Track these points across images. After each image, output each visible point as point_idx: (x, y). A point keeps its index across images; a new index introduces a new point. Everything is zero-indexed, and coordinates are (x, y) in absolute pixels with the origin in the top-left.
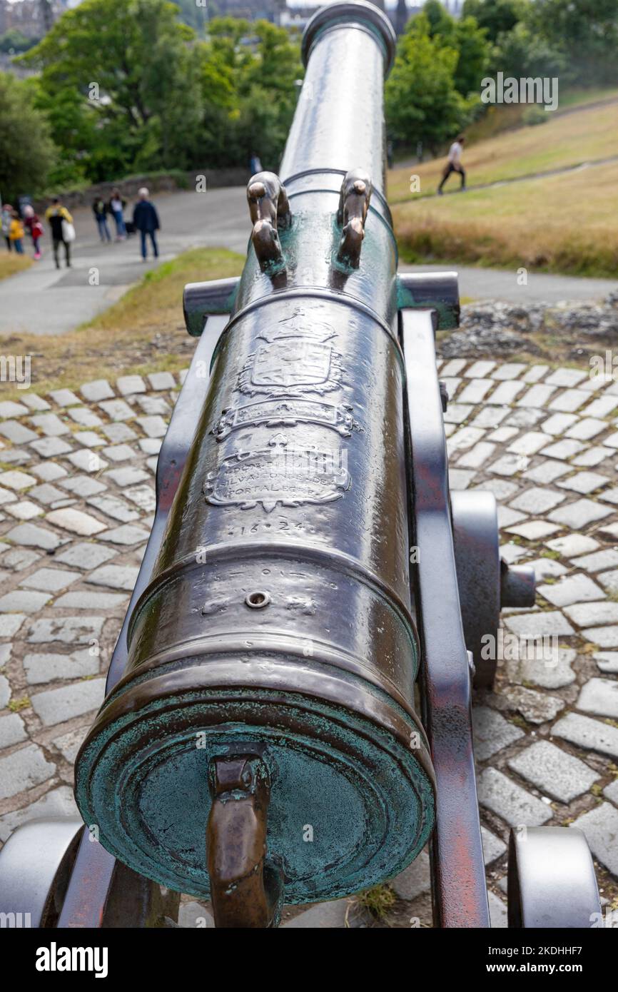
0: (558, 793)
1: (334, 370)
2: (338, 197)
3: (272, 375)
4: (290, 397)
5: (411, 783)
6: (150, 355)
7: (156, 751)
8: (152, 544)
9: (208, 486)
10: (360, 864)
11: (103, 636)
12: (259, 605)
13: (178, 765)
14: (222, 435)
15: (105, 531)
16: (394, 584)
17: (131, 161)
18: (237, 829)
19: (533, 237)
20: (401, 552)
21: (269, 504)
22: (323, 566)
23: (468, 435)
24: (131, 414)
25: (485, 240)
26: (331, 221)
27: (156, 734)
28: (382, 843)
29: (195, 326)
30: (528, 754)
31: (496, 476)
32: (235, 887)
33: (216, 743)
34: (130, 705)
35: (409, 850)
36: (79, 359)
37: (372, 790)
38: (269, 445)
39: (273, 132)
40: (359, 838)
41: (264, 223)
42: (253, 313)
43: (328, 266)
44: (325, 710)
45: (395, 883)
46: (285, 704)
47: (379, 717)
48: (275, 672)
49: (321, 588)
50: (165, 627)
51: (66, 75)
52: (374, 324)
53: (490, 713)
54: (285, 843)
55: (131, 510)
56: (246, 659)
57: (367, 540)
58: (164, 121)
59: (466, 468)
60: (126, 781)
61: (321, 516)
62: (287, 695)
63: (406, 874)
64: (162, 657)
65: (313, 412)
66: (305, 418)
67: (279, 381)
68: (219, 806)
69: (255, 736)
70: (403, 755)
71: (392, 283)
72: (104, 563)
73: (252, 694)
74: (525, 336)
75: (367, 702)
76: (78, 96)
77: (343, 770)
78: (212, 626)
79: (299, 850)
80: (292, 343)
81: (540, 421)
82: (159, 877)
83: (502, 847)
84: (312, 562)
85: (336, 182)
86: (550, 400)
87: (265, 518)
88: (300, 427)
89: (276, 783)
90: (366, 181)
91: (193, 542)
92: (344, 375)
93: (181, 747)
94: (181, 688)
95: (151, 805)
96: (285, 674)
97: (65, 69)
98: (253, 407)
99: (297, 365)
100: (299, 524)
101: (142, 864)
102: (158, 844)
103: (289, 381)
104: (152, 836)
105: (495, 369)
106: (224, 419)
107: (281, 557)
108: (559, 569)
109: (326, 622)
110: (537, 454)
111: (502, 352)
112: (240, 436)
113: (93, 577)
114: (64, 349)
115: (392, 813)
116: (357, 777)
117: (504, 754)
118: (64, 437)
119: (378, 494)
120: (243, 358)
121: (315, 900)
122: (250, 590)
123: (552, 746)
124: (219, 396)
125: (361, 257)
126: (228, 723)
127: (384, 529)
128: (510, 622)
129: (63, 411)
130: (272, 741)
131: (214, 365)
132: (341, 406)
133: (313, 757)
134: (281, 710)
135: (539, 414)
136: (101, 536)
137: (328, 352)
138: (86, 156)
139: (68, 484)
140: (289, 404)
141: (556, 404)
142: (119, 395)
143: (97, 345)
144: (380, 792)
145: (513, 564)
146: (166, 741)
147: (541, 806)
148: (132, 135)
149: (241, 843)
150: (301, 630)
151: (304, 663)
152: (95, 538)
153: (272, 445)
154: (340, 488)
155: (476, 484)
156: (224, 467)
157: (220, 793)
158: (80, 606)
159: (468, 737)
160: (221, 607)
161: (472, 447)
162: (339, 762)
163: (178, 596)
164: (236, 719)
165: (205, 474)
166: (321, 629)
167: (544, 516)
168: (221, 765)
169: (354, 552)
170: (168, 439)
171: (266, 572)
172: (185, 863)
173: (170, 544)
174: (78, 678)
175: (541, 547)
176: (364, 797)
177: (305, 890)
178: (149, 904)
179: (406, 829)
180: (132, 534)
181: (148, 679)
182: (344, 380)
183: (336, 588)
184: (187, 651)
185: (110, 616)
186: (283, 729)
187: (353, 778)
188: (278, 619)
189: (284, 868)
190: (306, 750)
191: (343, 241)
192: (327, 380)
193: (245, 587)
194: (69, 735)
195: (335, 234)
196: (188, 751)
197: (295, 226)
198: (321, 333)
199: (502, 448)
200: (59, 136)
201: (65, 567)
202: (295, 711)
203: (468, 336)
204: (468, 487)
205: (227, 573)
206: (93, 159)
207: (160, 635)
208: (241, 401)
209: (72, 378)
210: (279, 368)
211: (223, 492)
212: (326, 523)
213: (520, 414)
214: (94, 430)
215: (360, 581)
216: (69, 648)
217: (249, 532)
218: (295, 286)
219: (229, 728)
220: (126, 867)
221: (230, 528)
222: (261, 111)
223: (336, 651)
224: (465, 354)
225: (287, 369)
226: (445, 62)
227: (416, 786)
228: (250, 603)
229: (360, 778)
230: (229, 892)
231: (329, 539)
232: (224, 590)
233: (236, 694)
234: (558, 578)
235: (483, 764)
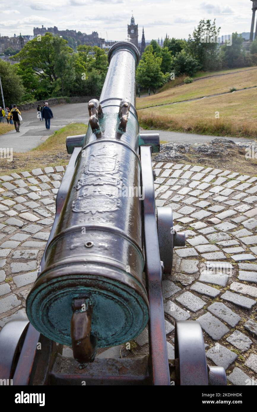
0: (192, 309)
1: (116, 167)
2: (118, 108)
3: (95, 168)
4: (102, 175)
5: (141, 306)
6: (56, 160)
7: (54, 296)
8: (54, 225)
9: (73, 206)
10: (123, 334)
11: (38, 256)
12: (90, 246)
13: (62, 301)
14: (78, 188)
15: (39, 220)
16: (136, 239)
17: (50, 93)
18: (81, 322)
19: (187, 121)
20: (138, 228)
21: (94, 212)
22: (112, 233)
23: (164, 188)
24: (49, 180)
25: (171, 122)
26: (117, 116)
27: (54, 290)
28: (131, 326)
29: (70, 151)
30: (182, 296)
31: (173, 202)
32: (80, 342)
33: (74, 293)
34: (45, 280)
35: (140, 329)
36: (31, 161)
37: (127, 309)
38: (94, 192)
39: (99, 84)
40: (123, 325)
41: (94, 116)
42: (89, 147)
43: (115, 131)
44: (112, 282)
45: (137, 341)
46: (97, 280)
47: (130, 284)
48: (95, 269)
49: (111, 240)
50: (58, 254)
51: (28, 63)
52: (131, 151)
53: (170, 282)
54: (98, 327)
55: (48, 213)
56: (85, 265)
57: (127, 224)
58: (62, 80)
59: (163, 199)
60: (43, 306)
61: (111, 216)
62: (99, 277)
63: (141, 337)
64: (56, 264)
65: (109, 181)
66: (107, 183)
67: (98, 170)
68: (75, 314)
69: (88, 291)
70: (138, 297)
71: (137, 137)
72: (39, 231)
73: (87, 277)
74: (183, 155)
75: (126, 279)
76: (33, 70)
77: (117, 302)
78: (73, 253)
79: (103, 329)
80: (102, 157)
81: (188, 183)
82: (55, 339)
83: (173, 327)
84: (108, 232)
85: (118, 103)
86: (191, 176)
87: (92, 217)
88: (105, 186)
89: (95, 307)
90: (128, 103)
91: (68, 224)
92: (120, 168)
93: (62, 295)
94: (63, 274)
95: (52, 315)
96: (98, 269)
97: (28, 61)
98: (89, 179)
99: (104, 165)
100: (104, 218)
101: (49, 335)
102: (54, 328)
103: (101, 170)
104: (53, 325)
105: (173, 166)
106: (79, 183)
107: (98, 230)
108: (194, 233)
109: (113, 252)
110: (187, 194)
111: (176, 160)
112: (84, 189)
113: (35, 236)
114: (26, 157)
115: (134, 316)
116: (122, 304)
117: (174, 296)
118: (25, 188)
119: (131, 209)
120: (86, 162)
121: (109, 346)
122: (86, 241)
123: (190, 293)
124: (78, 175)
125: (126, 128)
126: (78, 286)
127: (133, 220)
128: (177, 251)
129: (25, 179)
130: (93, 292)
131: (76, 164)
132: (119, 178)
133: (107, 298)
134: (96, 282)
135: (188, 181)
136: (38, 222)
137: (114, 160)
138: (35, 91)
139: (27, 204)
140: (101, 178)
141: (194, 178)
142: (45, 174)
143: (38, 156)
144: (130, 309)
145: (178, 232)
146: (57, 293)
147: (187, 313)
148: (51, 84)
149: (82, 327)
150: (103, 255)
151: (105, 266)
152: (36, 222)
153: (95, 192)
154: (118, 207)
155: (166, 205)
156: (79, 199)
157: (76, 310)
158: (30, 246)
159: (161, 290)
160: (77, 247)
161: (165, 192)
162: (116, 299)
163: (62, 243)
164: (81, 285)
165: (72, 201)
166: (110, 254)
167: (189, 215)
168: (76, 301)
169: (122, 228)
170: (60, 189)
171: (92, 235)
172: (64, 334)
173: (60, 225)
174: (29, 271)
175: (188, 226)
176: (125, 311)
177: (105, 343)
178: (52, 349)
179: (139, 322)
180: (48, 221)
181: (51, 271)
182: (120, 170)
183: (116, 240)
184: (65, 262)
185: (41, 249)
186: (97, 288)
187: (121, 305)
188: (96, 251)
189: (98, 335)
190: (105, 295)
191: (120, 123)
192: (114, 170)
193: (85, 240)
194: (26, 290)
195: (118, 120)
196: (65, 296)
197: (104, 117)
198: (112, 154)
199: (175, 192)
200: (26, 84)
201: (25, 233)
202: (101, 282)
203: (165, 154)
204: (163, 206)
205: (79, 235)
206: (37, 92)
207: (56, 257)
208: (85, 177)
209: (29, 167)
210: (97, 166)
211: (78, 208)
212: (113, 218)
213: (182, 181)
214: (36, 185)
215: (124, 238)
216: (26, 261)
217: (87, 221)
218: (104, 138)
219: (79, 288)
220: (44, 336)
221: (80, 220)
222: (95, 77)
223: (115, 262)
224: (163, 160)
225: (100, 166)
226: (158, 62)
227: (142, 307)
228: (87, 246)
229: (123, 305)
230: (78, 344)
231: (114, 224)
232: (78, 241)
233: (81, 277)
234: (193, 236)
235: (167, 299)
